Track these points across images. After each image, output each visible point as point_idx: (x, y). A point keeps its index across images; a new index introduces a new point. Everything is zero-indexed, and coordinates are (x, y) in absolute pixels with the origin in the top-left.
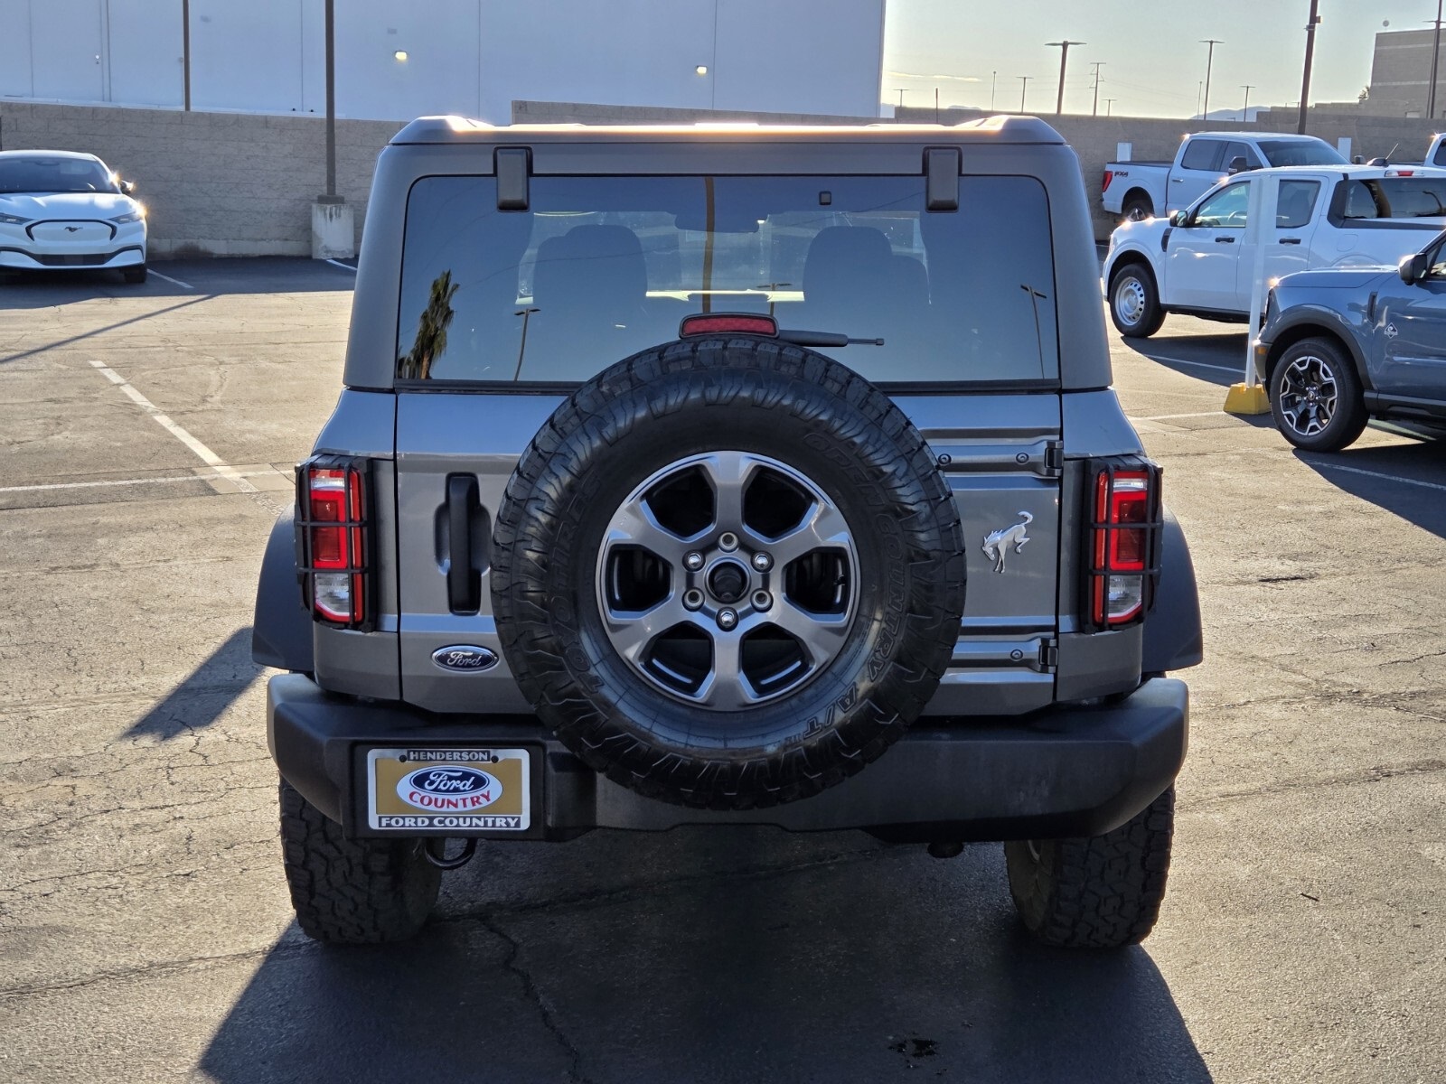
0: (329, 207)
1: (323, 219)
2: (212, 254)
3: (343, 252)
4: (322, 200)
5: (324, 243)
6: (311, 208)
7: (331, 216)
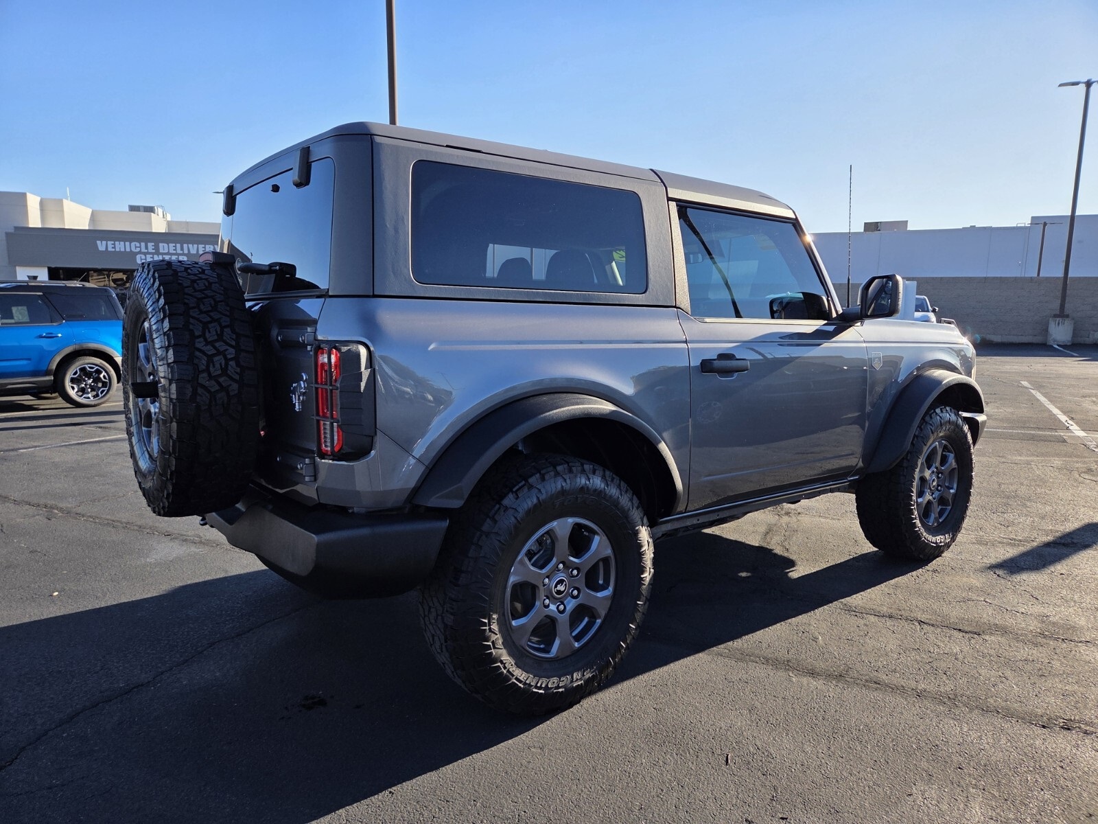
0: (1058, 319)
1: (1054, 326)
2: (992, 341)
3: (1064, 342)
4: (1055, 316)
5: (1054, 336)
6: (1049, 320)
7: (1059, 324)
